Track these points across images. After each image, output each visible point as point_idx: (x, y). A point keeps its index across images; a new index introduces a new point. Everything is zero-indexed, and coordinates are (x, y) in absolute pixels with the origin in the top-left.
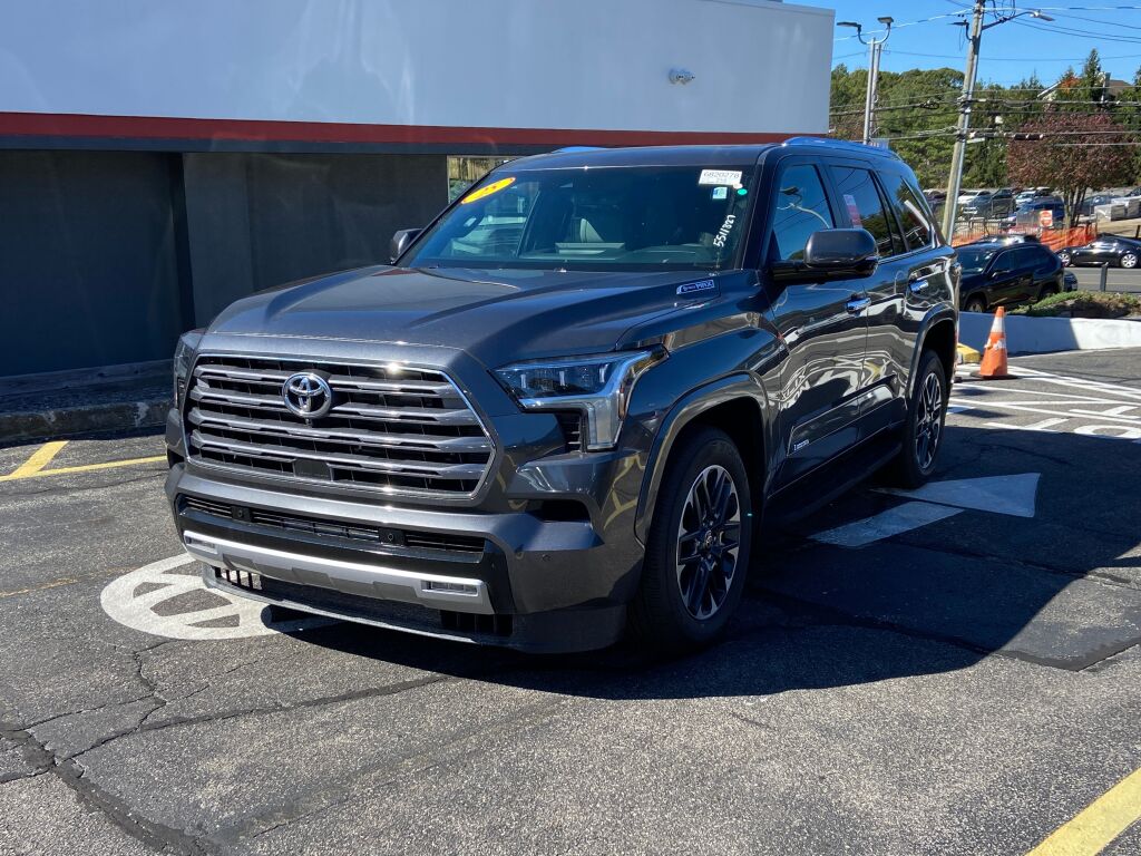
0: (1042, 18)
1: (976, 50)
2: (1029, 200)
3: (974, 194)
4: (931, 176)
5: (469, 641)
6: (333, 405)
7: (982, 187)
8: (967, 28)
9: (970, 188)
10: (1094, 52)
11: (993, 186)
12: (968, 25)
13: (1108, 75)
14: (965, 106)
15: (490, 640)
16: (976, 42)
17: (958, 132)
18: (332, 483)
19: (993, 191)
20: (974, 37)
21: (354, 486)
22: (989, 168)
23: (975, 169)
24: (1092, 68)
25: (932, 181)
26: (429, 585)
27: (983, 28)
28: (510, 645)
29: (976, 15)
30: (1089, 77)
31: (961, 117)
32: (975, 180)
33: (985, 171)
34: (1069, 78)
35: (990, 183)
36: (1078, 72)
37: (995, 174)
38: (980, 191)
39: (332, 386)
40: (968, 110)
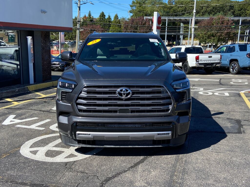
0: (92, 4)
1: (80, 10)
2: (81, 43)
3: (68, 42)
4: (57, 37)
5: (161, 146)
6: (132, 95)
7: (69, 40)
8: (77, 4)
9: (66, 40)
10: (90, 11)
11: (71, 40)
12: (77, 3)
13: (93, 17)
14: (78, 22)
15: (166, 145)
16: (79, 8)
17: (77, 28)
18: (130, 114)
19: (72, 41)
20: (79, 6)
21: (136, 114)
22: (70, 36)
23: (67, 36)
24: (90, 15)
25: (57, 38)
26: (159, 134)
27: (81, 5)
28: (170, 145)
29: (79, 2)
30: (89, 17)
31: (78, 24)
32: (67, 38)
33: (69, 36)
34: (85, 16)
35: (71, 39)
36: (87, 16)
37: (72, 37)
38: (69, 41)
39: (132, 90)
40: (79, 23)
